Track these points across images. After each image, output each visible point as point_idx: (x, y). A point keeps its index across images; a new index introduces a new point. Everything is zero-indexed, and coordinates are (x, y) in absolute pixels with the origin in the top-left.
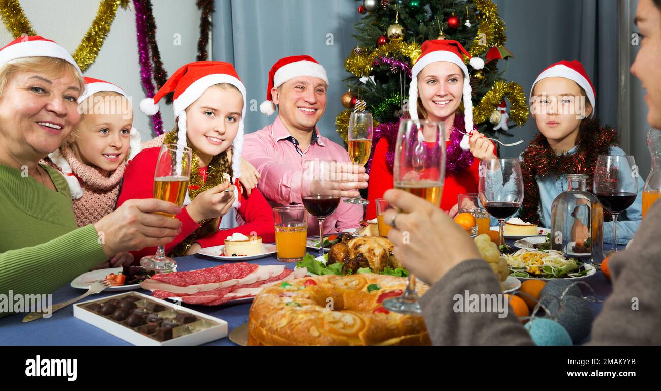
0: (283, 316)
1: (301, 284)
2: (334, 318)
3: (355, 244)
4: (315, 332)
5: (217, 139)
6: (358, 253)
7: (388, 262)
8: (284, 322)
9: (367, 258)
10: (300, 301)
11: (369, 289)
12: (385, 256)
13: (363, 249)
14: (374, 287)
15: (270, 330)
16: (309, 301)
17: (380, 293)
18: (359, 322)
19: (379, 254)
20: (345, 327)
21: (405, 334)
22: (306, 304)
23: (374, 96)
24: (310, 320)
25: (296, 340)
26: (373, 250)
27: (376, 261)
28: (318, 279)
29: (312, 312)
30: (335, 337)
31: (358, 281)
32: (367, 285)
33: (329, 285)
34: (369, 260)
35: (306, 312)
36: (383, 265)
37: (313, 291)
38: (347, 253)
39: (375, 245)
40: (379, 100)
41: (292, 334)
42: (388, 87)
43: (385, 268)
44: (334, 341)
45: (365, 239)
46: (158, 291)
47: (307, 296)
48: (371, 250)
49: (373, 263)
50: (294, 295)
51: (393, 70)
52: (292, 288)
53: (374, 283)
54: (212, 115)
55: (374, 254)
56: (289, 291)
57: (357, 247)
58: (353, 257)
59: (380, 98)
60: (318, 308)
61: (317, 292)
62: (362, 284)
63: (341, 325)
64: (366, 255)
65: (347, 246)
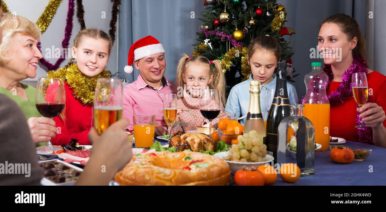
0: (132, 169)
1: (148, 155)
2: (159, 171)
3: (184, 136)
4: (147, 177)
5: (92, 66)
6: (185, 141)
7: (203, 147)
8: (132, 173)
9: (190, 144)
10: (143, 163)
11: (186, 159)
12: (201, 143)
13: (188, 140)
14: (189, 158)
15: (124, 177)
16: (149, 163)
17: (191, 161)
18: (173, 173)
19: (197, 142)
20: (165, 176)
21: (198, 181)
22: (146, 164)
23: (211, 55)
24: (146, 172)
25: (137, 182)
26: (194, 140)
27: (196, 146)
28: (158, 153)
29: (148, 168)
30: (158, 180)
31: (180, 155)
32: (185, 157)
33: (163, 156)
34: (191, 146)
35: (145, 168)
36: (199, 148)
37: (153, 159)
38: (180, 142)
39: (196, 137)
40: (214, 58)
41: (135, 179)
42: (219, 50)
43: (200, 150)
44: (157, 182)
45: (190, 134)
46: (68, 159)
47: (148, 161)
48: (192, 140)
49: (193, 147)
50: (141, 160)
51: (222, 39)
52: (142, 157)
53: (189, 156)
54: (89, 53)
55: (194, 142)
56: (139, 158)
57: (185, 138)
58: (182, 144)
59: (214, 56)
60: (152, 166)
61: (155, 159)
62: (182, 157)
63: (163, 175)
64: (190, 143)
65: (180, 138)
